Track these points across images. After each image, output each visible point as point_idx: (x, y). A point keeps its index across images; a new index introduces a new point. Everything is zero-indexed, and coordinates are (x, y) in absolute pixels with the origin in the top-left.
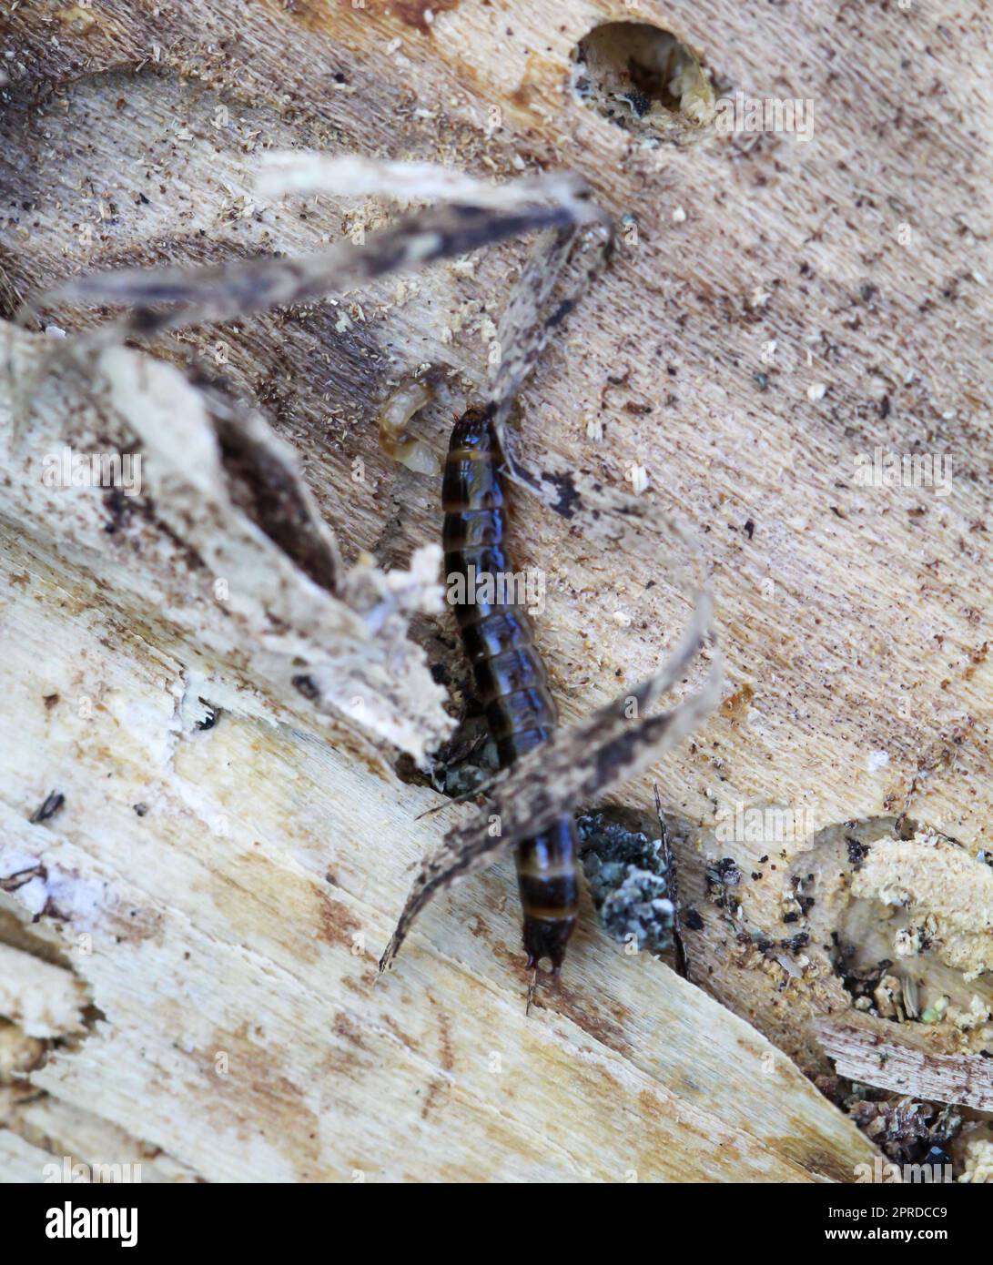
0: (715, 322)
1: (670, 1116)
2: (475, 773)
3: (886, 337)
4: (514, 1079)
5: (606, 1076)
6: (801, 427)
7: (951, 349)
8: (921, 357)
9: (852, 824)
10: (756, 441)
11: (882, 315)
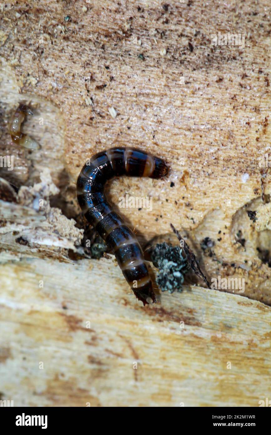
0: (115, 42)
1: (225, 341)
2: (98, 246)
3: (180, 21)
4: (163, 352)
5: (196, 337)
6: (164, 67)
7: (205, 15)
8: (196, 23)
9: (246, 205)
10: (149, 80)
11: (175, 13)
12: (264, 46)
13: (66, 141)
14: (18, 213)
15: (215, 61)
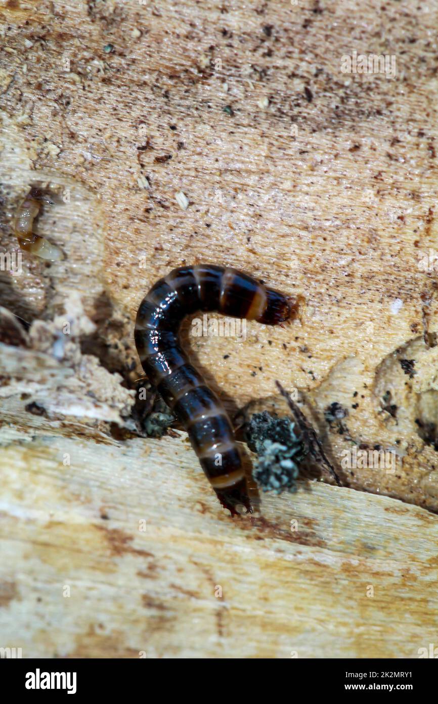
0: (186, 87)
1: (365, 572)
2: (158, 417)
3: (290, 52)
4: (264, 590)
5: (317, 564)
6: (264, 126)
7: (331, 43)
8: (316, 55)
9: (398, 351)
10: (241, 148)
11: (282, 40)
12: (426, 93)
13: (107, 247)
14: (30, 364)
15: (348, 118)
